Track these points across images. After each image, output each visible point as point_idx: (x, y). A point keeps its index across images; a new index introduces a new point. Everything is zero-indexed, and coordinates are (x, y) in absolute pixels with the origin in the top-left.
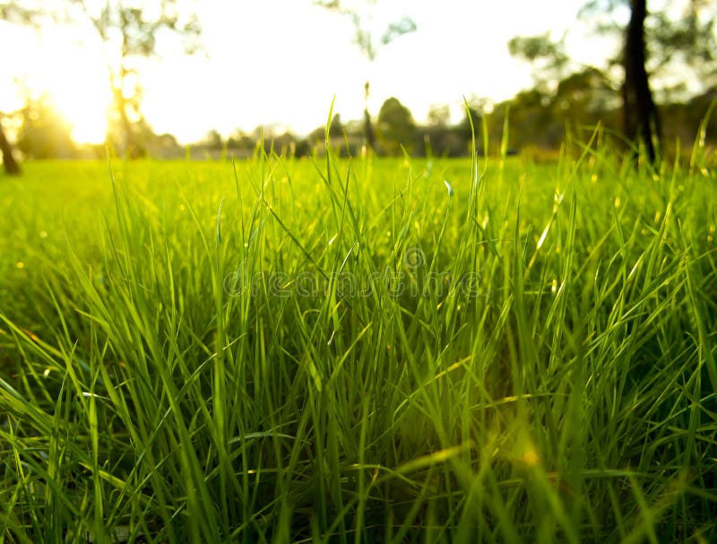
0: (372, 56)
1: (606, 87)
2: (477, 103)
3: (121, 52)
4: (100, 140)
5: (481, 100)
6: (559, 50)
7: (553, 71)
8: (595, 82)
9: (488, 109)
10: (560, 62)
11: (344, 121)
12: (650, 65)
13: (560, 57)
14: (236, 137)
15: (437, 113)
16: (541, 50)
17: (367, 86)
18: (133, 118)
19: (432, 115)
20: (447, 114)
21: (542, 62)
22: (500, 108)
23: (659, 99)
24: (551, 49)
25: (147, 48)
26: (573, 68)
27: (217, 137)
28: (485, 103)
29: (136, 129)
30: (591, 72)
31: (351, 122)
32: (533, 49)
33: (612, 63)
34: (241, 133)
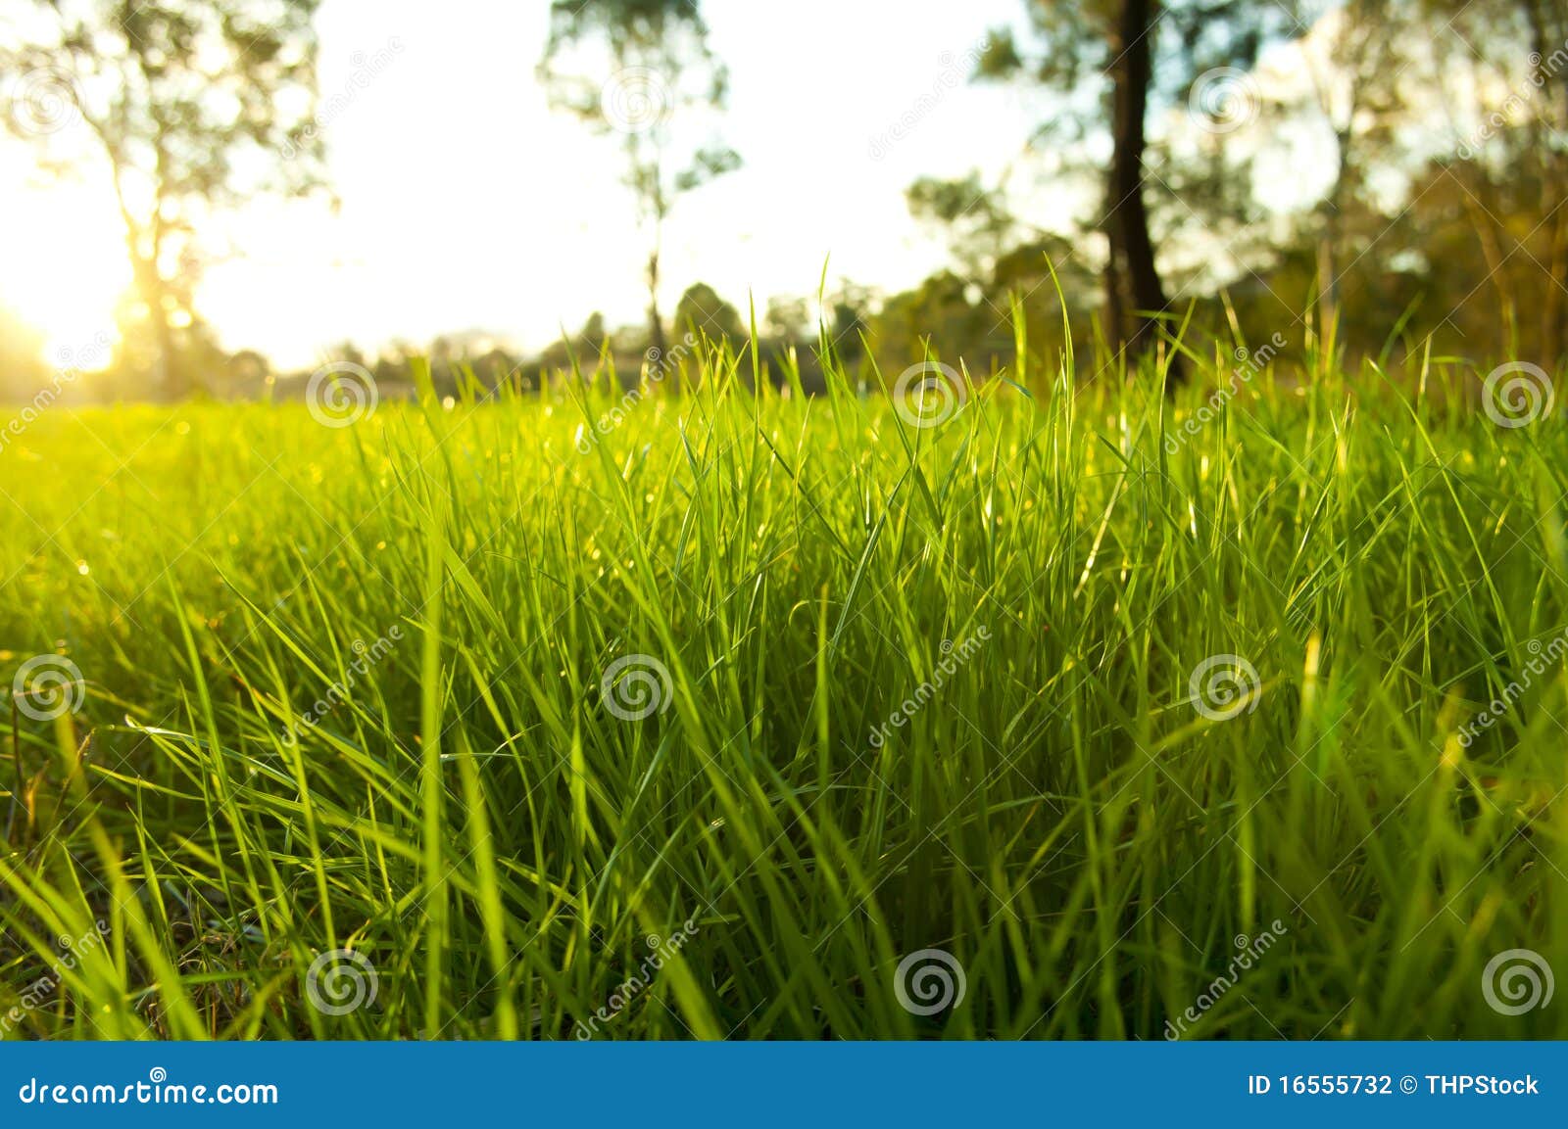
0: (661, 210)
1: (1080, 271)
2: (855, 296)
3: (154, 189)
4: (103, 363)
5: (865, 290)
6: (996, 203)
7: (988, 240)
8: (1057, 261)
9: (875, 308)
10: (998, 225)
11: (610, 327)
12: (1156, 231)
13: (999, 217)
14: (393, 357)
15: (782, 315)
16: (965, 203)
17: (653, 268)
18: (179, 319)
19: (775, 318)
20: (802, 317)
21: (964, 224)
22: (893, 304)
23: (1169, 289)
24: (980, 203)
25: (207, 179)
26: (1022, 235)
27: (354, 357)
28: (868, 297)
29: (183, 341)
30: (1052, 244)
31: (623, 330)
32: (952, 201)
33: (1087, 228)
34: (402, 349)
